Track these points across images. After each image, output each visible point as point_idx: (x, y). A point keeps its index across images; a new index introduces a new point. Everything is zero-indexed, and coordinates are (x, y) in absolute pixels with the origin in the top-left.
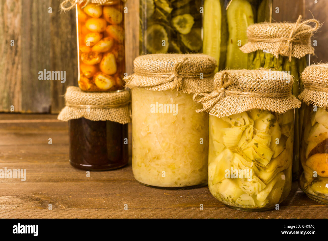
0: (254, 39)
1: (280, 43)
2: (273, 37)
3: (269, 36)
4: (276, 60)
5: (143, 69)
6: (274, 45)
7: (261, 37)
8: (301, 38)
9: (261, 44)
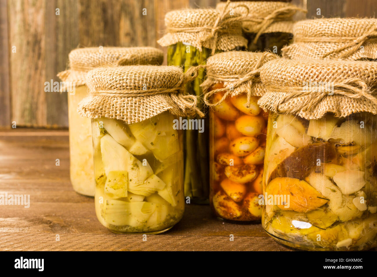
0: (173, 28)
1: (203, 33)
2: (194, 25)
3: (190, 24)
4: (199, 53)
5: (80, 63)
6: (196, 36)
7: (180, 26)
8: (228, 27)
9: (182, 35)
